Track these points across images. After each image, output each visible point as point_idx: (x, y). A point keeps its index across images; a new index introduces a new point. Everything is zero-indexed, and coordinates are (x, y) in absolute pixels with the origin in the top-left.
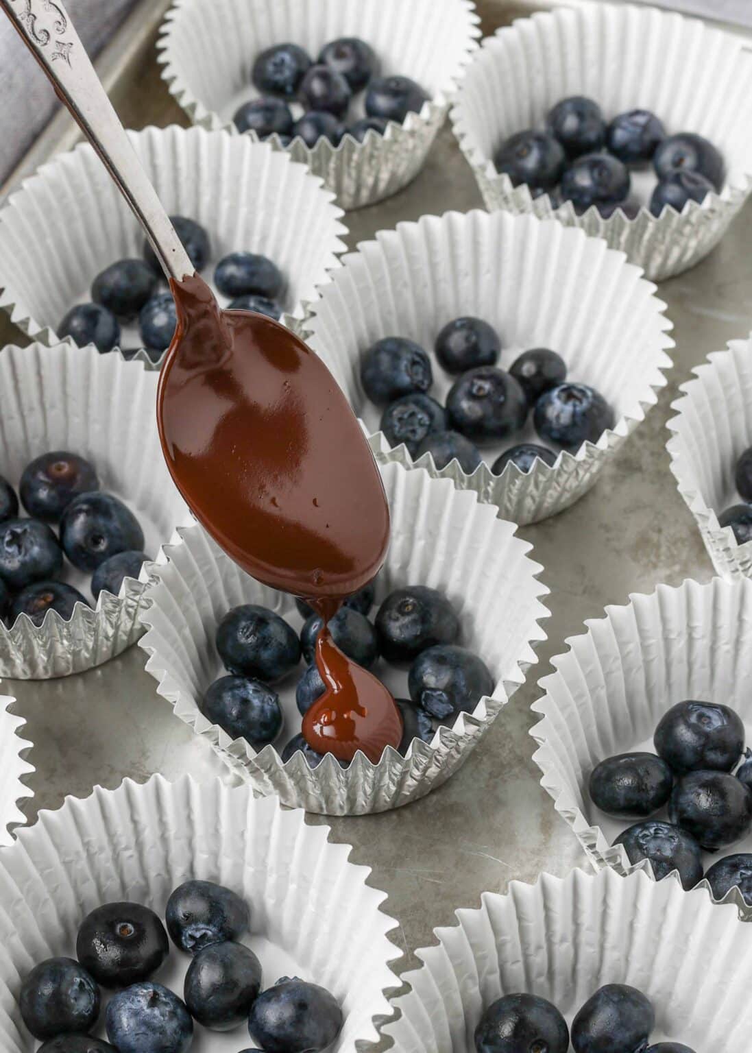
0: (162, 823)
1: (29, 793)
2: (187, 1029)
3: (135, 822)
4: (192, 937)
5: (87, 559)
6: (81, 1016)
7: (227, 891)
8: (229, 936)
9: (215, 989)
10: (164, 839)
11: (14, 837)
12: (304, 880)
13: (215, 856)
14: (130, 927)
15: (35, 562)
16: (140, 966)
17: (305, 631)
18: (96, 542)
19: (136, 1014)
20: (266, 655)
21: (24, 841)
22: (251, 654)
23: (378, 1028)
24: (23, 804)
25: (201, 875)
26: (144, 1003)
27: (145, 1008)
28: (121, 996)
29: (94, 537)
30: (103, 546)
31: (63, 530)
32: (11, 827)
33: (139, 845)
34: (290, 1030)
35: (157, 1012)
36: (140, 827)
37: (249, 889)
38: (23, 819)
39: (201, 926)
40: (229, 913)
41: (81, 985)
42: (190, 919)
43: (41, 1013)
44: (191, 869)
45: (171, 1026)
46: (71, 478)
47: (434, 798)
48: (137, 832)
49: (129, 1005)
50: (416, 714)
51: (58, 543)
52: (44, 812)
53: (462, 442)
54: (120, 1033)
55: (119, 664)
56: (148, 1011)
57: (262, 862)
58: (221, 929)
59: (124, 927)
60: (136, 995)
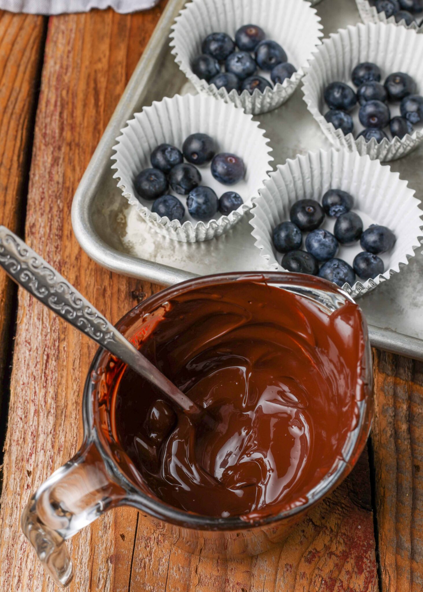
0: (321, 168)
1: (272, 159)
2: (337, 246)
3: (311, 168)
4: (334, 211)
5: (267, 66)
6: (297, 243)
7: (345, 193)
8: (347, 210)
9: (347, 230)
10: (321, 174)
11: (270, 176)
12: (378, 187)
13: (341, 180)
14: (311, 208)
15: (248, 68)
16: (316, 223)
17: (359, 91)
18: (270, 59)
19: (319, 241)
20: (347, 101)
21: (273, 178)
22: (340, 101)
23: (420, 241)
24: (270, 163)
25: (334, 187)
26: (322, 237)
27: (322, 238)
28: (312, 235)
29: (270, 57)
30: (273, 61)
31: (256, 55)
32: (268, 172)
33: (312, 177)
34: (379, 244)
35: (327, 240)
36: (313, 169)
37: (352, 192)
38: (271, 169)
39: (338, 206)
40: (348, 201)
41: (297, 231)
42: (333, 204)
43: (283, 243)
44: (331, 185)
45: (332, 245)
46: (256, 35)
47: (413, 154)
48: (312, 172)
49: (316, 238)
50: (406, 123)
51: (255, 61)
52: (279, 166)
53: (408, 15)
54: (314, 249)
55: (284, 108)
56: (324, 240)
57: (359, 181)
58: (345, 207)
59: (309, 209)
60: (318, 234)
